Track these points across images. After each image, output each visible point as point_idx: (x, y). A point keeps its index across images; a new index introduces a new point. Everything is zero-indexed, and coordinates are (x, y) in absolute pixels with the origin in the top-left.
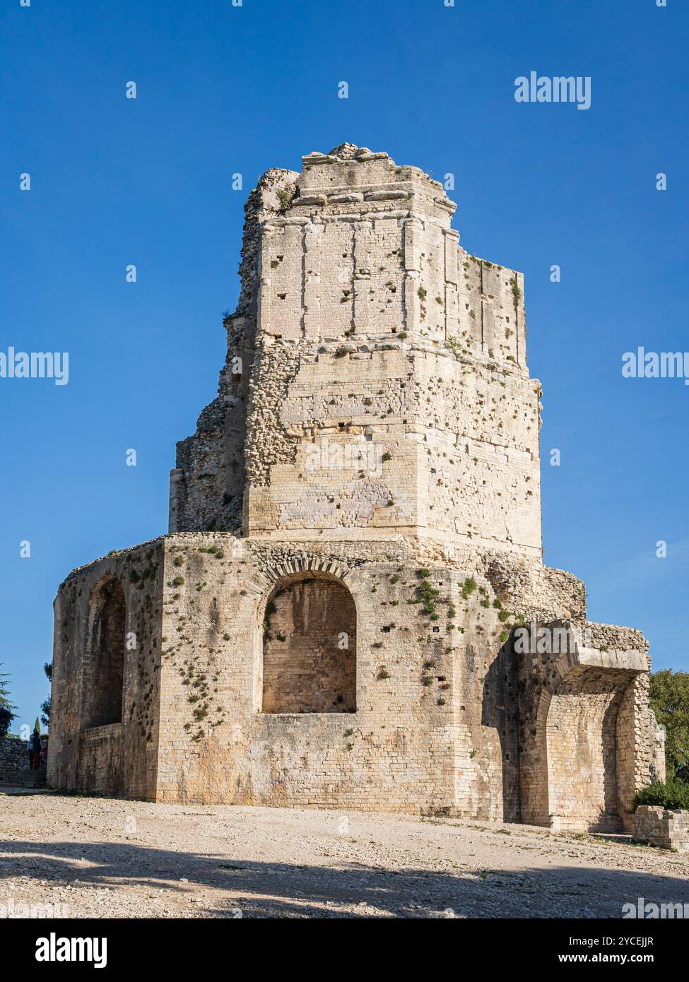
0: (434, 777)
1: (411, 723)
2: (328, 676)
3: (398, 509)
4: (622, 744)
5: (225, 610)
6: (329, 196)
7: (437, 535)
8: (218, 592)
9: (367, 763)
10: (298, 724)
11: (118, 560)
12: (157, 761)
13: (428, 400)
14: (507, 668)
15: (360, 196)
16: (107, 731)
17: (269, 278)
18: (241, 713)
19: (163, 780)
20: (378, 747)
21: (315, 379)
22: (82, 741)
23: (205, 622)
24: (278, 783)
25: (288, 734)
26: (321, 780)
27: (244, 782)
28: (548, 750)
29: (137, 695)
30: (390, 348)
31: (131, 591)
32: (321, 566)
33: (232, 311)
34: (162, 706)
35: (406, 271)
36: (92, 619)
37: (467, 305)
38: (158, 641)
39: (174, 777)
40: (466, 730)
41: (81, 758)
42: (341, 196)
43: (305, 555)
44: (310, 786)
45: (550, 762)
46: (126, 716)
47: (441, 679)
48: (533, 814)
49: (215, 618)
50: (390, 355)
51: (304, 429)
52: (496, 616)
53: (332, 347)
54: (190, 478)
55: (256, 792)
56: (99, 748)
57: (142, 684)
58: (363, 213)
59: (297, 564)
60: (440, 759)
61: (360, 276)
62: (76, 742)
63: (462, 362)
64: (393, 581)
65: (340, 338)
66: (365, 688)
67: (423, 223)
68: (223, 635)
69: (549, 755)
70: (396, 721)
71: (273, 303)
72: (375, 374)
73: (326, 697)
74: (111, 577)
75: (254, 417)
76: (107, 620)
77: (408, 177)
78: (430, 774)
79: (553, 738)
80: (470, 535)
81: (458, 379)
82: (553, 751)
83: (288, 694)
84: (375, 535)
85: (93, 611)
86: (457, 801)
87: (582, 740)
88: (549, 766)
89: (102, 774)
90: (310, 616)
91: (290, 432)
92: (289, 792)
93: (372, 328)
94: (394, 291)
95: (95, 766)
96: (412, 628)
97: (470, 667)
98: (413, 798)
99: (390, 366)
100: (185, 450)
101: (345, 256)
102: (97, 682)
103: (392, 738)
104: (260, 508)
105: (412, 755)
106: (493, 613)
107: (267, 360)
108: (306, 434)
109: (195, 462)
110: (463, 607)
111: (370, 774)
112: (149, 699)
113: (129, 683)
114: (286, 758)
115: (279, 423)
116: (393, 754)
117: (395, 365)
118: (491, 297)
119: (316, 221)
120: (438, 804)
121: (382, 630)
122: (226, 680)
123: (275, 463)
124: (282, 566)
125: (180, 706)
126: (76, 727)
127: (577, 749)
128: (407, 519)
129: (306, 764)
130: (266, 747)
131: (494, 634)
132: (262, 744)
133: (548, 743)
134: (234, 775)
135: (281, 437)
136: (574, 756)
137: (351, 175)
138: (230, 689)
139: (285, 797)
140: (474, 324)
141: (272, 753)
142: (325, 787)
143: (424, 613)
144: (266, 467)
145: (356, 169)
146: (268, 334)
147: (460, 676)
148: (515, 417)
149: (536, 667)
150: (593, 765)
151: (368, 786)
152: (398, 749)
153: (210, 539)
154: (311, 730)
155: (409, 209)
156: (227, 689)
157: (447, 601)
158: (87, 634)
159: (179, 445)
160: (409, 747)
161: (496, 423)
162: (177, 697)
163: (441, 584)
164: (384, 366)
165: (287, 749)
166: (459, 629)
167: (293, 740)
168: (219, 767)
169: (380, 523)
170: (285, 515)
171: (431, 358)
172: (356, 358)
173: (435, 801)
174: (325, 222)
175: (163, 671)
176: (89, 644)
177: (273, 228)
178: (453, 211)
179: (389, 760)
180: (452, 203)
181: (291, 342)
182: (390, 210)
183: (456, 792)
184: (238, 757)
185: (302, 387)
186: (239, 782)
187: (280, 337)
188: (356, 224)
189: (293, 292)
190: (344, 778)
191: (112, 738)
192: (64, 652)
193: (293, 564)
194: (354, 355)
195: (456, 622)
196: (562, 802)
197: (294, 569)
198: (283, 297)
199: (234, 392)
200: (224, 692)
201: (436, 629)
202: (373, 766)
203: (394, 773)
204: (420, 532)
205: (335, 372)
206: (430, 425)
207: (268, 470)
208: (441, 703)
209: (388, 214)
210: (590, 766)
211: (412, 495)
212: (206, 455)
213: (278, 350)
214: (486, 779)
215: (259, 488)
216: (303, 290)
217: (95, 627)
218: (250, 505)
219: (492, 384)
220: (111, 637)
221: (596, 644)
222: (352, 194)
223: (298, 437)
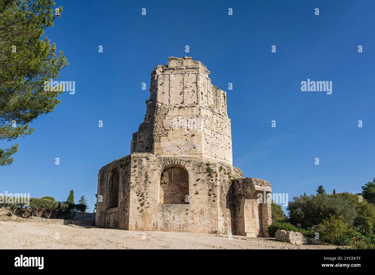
0: (212, 222)
1: (205, 207)
2: (179, 194)
3: (197, 149)
4: (263, 212)
5: (149, 175)
6: (176, 68)
7: (207, 157)
8: (147, 170)
9: (193, 218)
10: (172, 207)
11: (117, 162)
12: (129, 218)
13: (204, 121)
14: (231, 192)
15: (185, 68)
16: (113, 210)
17: (160, 88)
18: (155, 204)
19: (131, 224)
20: (196, 214)
21: (173, 114)
22: (106, 213)
23: (143, 178)
24: (166, 225)
25: (169, 210)
26: (179, 223)
27: (156, 224)
28: (244, 214)
29: (123, 199)
30: (194, 106)
31: (121, 170)
32: (178, 163)
33: (148, 100)
34: (130, 202)
35: (198, 87)
36: (109, 179)
37: (213, 98)
38: (129, 184)
39: (134, 223)
40: (221, 209)
41: (105, 217)
42: (179, 68)
43: (173, 159)
44: (175, 225)
45: (245, 218)
46: (119, 205)
47: (214, 194)
48: (240, 232)
49: (146, 177)
50: (194, 108)
51: (170, 128)
52: (228, 177)
53: (178, 106)
54: (137, 142)
55: (159, 227)
56: (111, 215)
57: (124, 196)
58: (185, 72)
59: (171, 162)
60: (214, 218)
61: (185, 88)
62: (104, 213)
63: (213, 112)
64: (199, 167)
65: (180, 104)
66: (192, 197)
67: (202, 75)
68: (149, 182)
69: (245, 216)
70: (201, 206)
71: (161, 95)
72: (190, 113)
73: (179, 200)
74: (115, 167)
75: (156, 124)
76: (113, 179)
77: (198, 63)
78: (211, 221)
79: (246, 211)
80: (215, 157)
81: (212, 116)
82: (246, 214)
83: (167, 199)
84: (191, 156)
85: (109, 177)
86: (219, 229)
87: (253, 211)
88: (245, 219)
89: (112, 222)
90: (174, 177)
91: (166, 128)
92: (169, 227)
93: (189, 102)
94: (194, 92)
95: (110, 220)
96: (205, 180)
97: (222, 191)
98: (206, 228)
100: (135, 136)
101: (181, 83)
102: (110, 196)
103: (200, 211)
104: (157, 149)
105: (205, 216)
106: (227, 176)
107: (159, 109)
108: (170, 129)
109: (138, 138)
110: (220, 174)
111: (193, 221)
112: (127, 200)
113: (120, 196)
114: (168, 217)
115: (163, 126)
116: (200, 216)
117: (195, 111)
118: (219, 97)
119: (173, 74)
120: (214, 230)
121: (196, 181)
122: (150, 195)
123: (162, 137)
124: (166, 162)
125: (136, 202)
126: (104, 209)
127: (252, 214)
128: (199, 152)
129: (174, 219)
130: (162, 214)
131: (228, 182)
132: (161, 213)
133: (244, 212)
134: (152, 222)
135: (163, 130)
136: (251, 216)
137: (182, 63)
138: (151, 197)
139: (168, 228)
140: (215, 103)
141: (164, 216)
142: (180, 225)
143: (209, 175)
144: (159, 138)
145: (184, 61)
146: (160, 103)
147: (219, 194)
148: (226, 128)
149: (240, 191)
150: (256, 218)
151: (193, 225)
152: (201, 214)
153: (145, 154)
154: (176, 209)
155: (198, 71)
156: (150, 197)
157: (215, 172)
158: (108, 183)
159: (133, 134)
160: (205, 214)
161: (221, 129)
162: (135, 200)
163: (213, 167)
164: (192, 111)
165: (168, 215)
166: (219, 180)
167: (170, 212)
168: (148, 220)
169: (192, 153)
170: (165, 151)
171: (205, 110)
172: (184, 109)
173: (213, 229)
174: (175, 74)
175: (131, 192)
176: (108, 186)
177: (161, 75)
178: (209, 74)
179: (199, 218)
180: (209, 71)
181: (166, 105)
182: (193, 72)
183: (219, 226)
184: (154, 217)
185: (169, 116)
186: (154, 224)
187: (163, 103)
188: (184, 75)
189: (166, 92)
190: (185, 223)
191: (115, 212)
192: (101, 188)
193: (169, 162)
194: (184, 108)
195: (218, 178)
196: (248, 229)
197: (170, 163)
198: (164, 93)
199: (149, 120)
200: (149, 198)
201: (212, 180)
202: (194, 219)
203: (200, 221)
204: (203, 156)
205: (179, 113)
206: (205, 127)
207: (160, 139)
208: (214, 201)
209: (192, 73)
210: (255, 219)
211: (201, 146)
212: (141, 136)
213: (162, 107)
214: (226, 223)
215: (157, 143)
216: (169, 91)
217: (110, 181)
218: (155, 148)
219: (220, 118)
220: (114, 184)
221: (259, 184)
222: (183, 67)
223: (168, 130)
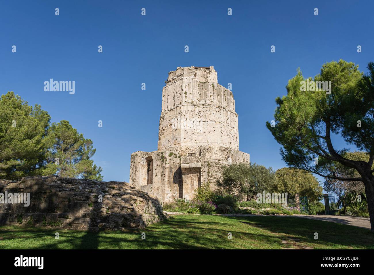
1: (160, 185)
3: (178, 140)
7: (186, 144)
8: (137, 163)
13: (185, 115)
15: (176, 77)
17: (163, 99)
20: (155, 190)
21: (167, 117)
32: (151, 155)
35: (182, 90)
37: (199, 93)
40: (169, 185)
47: (164, 175)
49: (136, 168)
51: (166, 127)
52: (179, 160)
53: (170, 110)
58: (176, 80)
60: (163, 192)
61: (176, 93)
63: (194, 105)
65: (172, 107)
66: (154, 178)
67: (187, 78)
68: (137, 171)
70: (158, 185)
72: (175, 113)
77: (184, 70)
78: (162, 195)
80: (196, 143)
81: (193, 109)
87: (193, 185)
91: (164, 129)
93: (177, 103)
94: (181, 94)
96: (160, 165)
97: (171, 171)
99: (178, 111)
101: (174, 90)
103: (157, 188)
110: (169, 159)
115: (162, 127)
118: (206, 89)
120: (163, 201)
121: (156, 166)
123: (161, 135)
127: (191, 187)
128: (179, 142)
131: (178, 164)
136: (190, 189)
140: (201, 96)
143: (162, 161)
145: (176, 72)
147: (168, 174)
148: (210, 114)
155: (183, 76)
157: (166, 158)
161: (204, 117)
163: (165, 154)
166: (168, 163)
169: (175, 144)
171: (186, 107)
172: (173, 111)
174: (171, 85)
177: (164, 89)
179: (156, 193)
183: (166, 199)
185: (165, 119)
187: (164, 110)
188: (175, 83)
189: (166, 100)
195: (167, 162)
198: (165, 102)
201: (164, 164)
204: (181, 144)
205: (170, 114)
208: (164, 180)
211: (180, 136)
213: (163, 112)
214: (174, 195)
216: (168, 99)
219: (203, 108)
221: (186, 163)
222: (175, 77)
223: (165, 129)
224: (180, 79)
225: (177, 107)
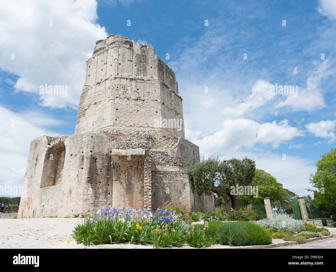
1: (74, 185)
3: (106, 122)
5: (39, 158)
6: (100, 49)
8: (39, 153)
9: (62, 201)
13: (116, 90)
20: (65, 195)
23: (35, 162)
24: (42, 210)
25: (46, 194)
27: (35, 211)
32: (63, 140)
35: (114, 60)
37: (136, 66)
40: (89, 185)
43: (60, 137)
45: (114, 193)
47: (82, 168)
49: (37, 160)
51: (88, 107)
55: (37, 214)
59: (58, 141)
60: (79, 197)
78: (76, 203)
79: (116, 185)
80: (131, 126)
82: (116, 189)
94: (111, 66)
99: (107, 84)
101: (102, 61)
103: (68, 191)
104: (77, 130)
105: (73, 196)
111: (62, 204)
114: (44, 202)
115: (84, 107)
118: (145, 62)
121: (71, 156)
123: (81, 118)
127: (127, 188)
129: (48, 203)
132: (40, 197)
134: (33, 209)
135: (84, 110)
139: (42, 215)
141: (42, 200)
142: (51, 210)
145: (106, 40)
146: (85, 86)
147: (89, 167)
151: (61, 209)
161: (143, 94)
165: (45, 199)
179: (67, 199)
184: (35, 203)
185: (88, 96)
198: (89, 76)
201: (83, 152)
203: (67, 203)
205: (95, 90)
206: (117, 97)
213: (86, 89)
219: (142, 84)
221: (121, 147)
222: (104, 46)
223: (87, 109)
224: (112, 47)
225: (107, 79)
